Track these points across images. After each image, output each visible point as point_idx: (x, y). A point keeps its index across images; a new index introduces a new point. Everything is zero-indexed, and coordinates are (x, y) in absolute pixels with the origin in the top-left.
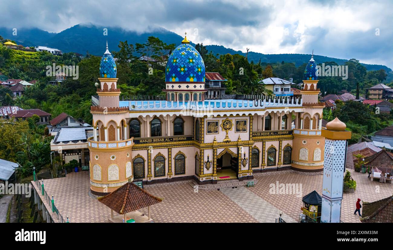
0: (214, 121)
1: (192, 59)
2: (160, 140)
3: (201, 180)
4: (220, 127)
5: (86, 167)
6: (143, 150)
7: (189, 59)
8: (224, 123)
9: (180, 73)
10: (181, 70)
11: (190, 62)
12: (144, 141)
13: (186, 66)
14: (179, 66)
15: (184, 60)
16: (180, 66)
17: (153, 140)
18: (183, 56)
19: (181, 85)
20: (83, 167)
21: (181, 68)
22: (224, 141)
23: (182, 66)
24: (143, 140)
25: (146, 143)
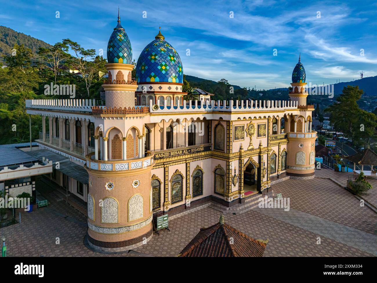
0: (241, 125)
1: (173, 57)
2: (178, 152)
3: (229, 201)
4: (245, 132)
5: (44, 201)
6: (159, 168)
7: (170, 56)
8: (249, 127)
9: (161, 72)
10: (162, 68)
11: (171, 60)
12: (161, 155)
13: (167, 63)
14: (159, 64)
15: (165, 57)
16: (161, 64)
17: (170, 153)
18: (163, 52)
19: (162, 86)
20: (40, 203)
21: (162, 65)
22: (249, 149)
23: (164, 63)
24: (159, 154)
25: (163, 158)
